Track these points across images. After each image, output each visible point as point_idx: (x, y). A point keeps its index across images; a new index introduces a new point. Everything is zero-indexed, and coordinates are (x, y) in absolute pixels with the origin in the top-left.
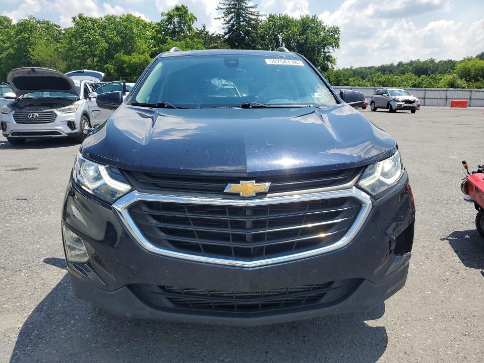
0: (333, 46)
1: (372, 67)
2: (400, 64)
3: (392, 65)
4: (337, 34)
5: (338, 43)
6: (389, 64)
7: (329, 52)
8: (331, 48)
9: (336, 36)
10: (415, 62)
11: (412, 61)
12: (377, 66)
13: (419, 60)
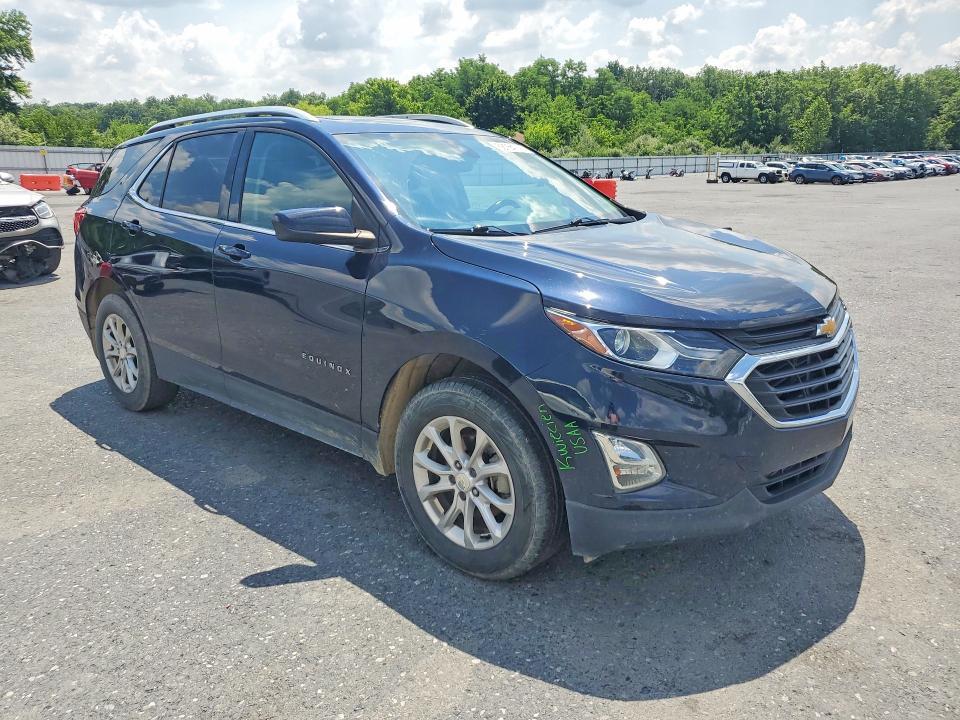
0: (17, 56)
1: (92, 105)
2: (151, 102)
3: (135, 102)
4: (24, 28)
5: (28, 50)
6: (128, 100)
7: (11, 68)
8: (12, 59)
9: (21, 32)
10: (180, 99)
11: (172, 97)
12: (105, 104)
13: (185, 95)
